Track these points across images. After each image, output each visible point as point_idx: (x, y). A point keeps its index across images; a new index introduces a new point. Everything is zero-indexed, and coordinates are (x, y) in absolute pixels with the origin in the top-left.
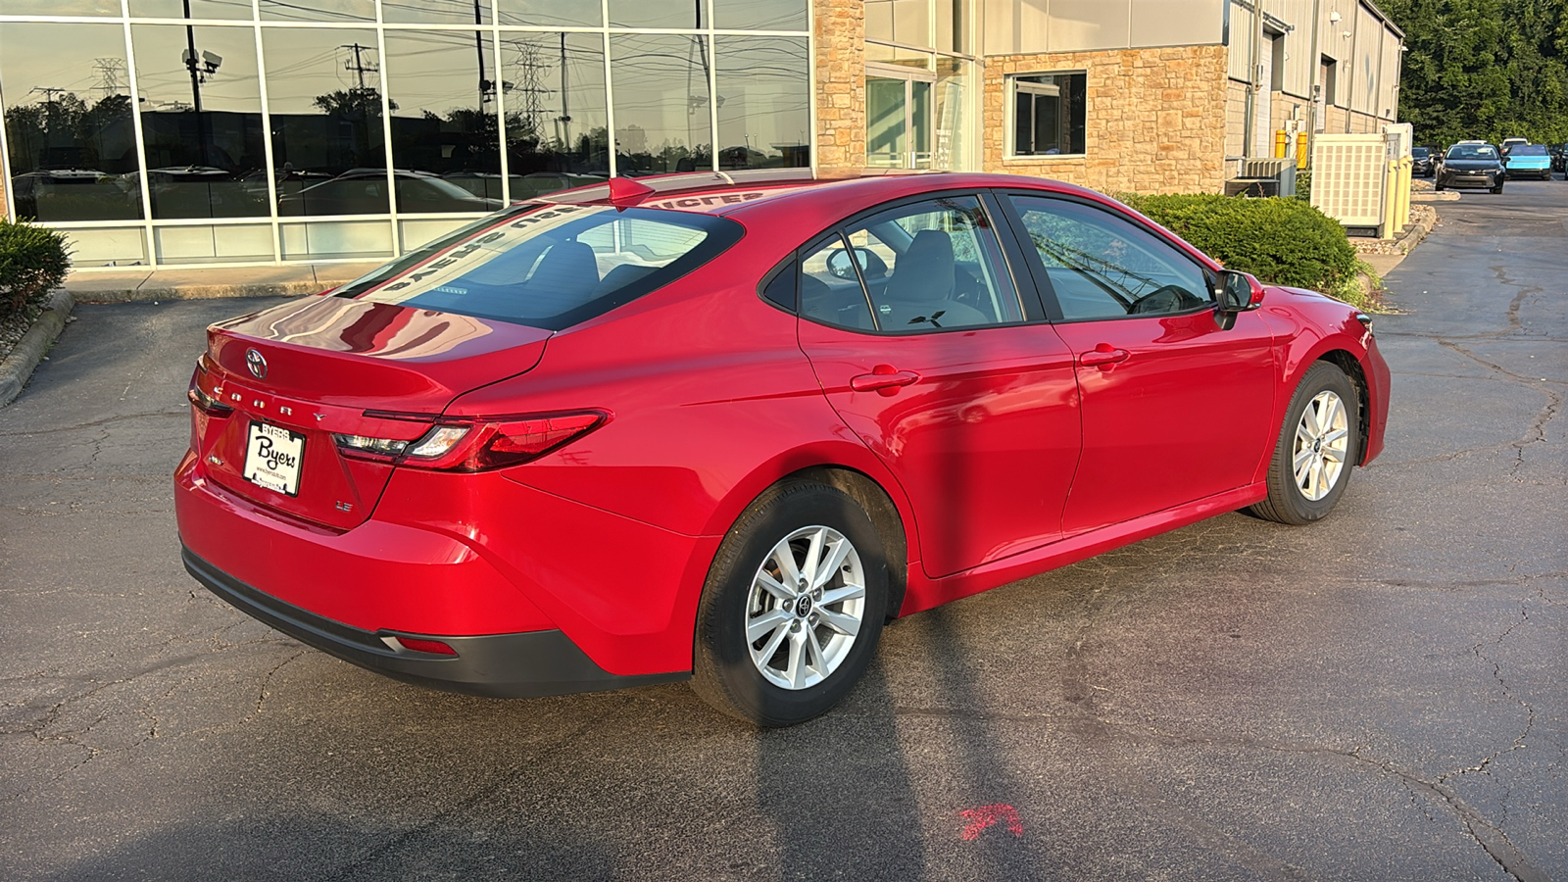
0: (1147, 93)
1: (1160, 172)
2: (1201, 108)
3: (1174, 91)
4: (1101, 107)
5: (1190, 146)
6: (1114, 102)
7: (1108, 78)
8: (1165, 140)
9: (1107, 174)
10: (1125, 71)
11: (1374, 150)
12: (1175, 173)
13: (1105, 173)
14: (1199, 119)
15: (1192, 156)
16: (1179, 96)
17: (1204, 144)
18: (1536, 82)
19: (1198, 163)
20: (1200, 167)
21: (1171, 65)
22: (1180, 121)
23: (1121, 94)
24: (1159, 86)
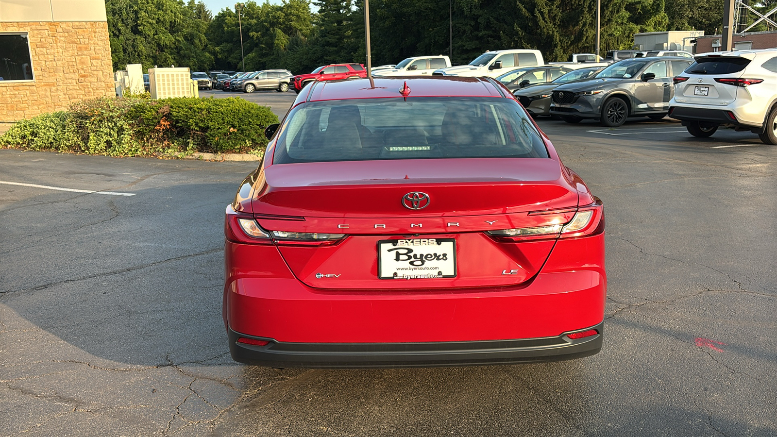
0: (67, 46)
1: (82, 89)
2: (100, 55)
3: (84, 46)
4: (40, 53)
5: (97, 75)
6: (48, 51)
7: (42, 37)
8: (82, 72)
9: (50, 91)
10: (52, 34)
11: (184, 76)
12: (91, 90)
13: (49, 90)
14: (100, 60)
15: (99, 80)
16: (87, 48)
17: (105, 74)
18: (133, 46)
19: (103, 84)
20: (104, 86)
21: (80, 31)
22: (89, 61)
23: (51, 46)
24: (74, 42)
